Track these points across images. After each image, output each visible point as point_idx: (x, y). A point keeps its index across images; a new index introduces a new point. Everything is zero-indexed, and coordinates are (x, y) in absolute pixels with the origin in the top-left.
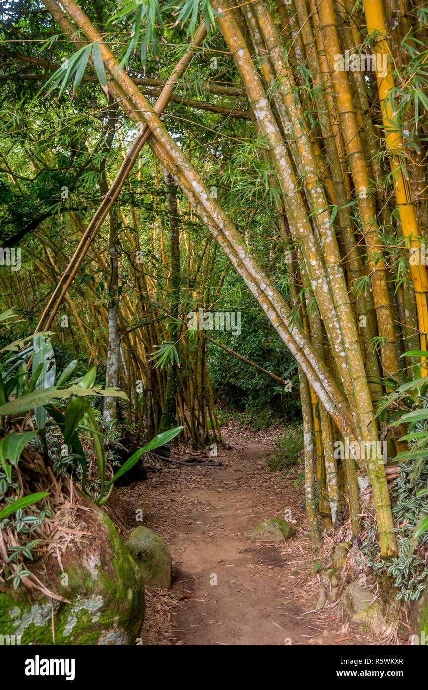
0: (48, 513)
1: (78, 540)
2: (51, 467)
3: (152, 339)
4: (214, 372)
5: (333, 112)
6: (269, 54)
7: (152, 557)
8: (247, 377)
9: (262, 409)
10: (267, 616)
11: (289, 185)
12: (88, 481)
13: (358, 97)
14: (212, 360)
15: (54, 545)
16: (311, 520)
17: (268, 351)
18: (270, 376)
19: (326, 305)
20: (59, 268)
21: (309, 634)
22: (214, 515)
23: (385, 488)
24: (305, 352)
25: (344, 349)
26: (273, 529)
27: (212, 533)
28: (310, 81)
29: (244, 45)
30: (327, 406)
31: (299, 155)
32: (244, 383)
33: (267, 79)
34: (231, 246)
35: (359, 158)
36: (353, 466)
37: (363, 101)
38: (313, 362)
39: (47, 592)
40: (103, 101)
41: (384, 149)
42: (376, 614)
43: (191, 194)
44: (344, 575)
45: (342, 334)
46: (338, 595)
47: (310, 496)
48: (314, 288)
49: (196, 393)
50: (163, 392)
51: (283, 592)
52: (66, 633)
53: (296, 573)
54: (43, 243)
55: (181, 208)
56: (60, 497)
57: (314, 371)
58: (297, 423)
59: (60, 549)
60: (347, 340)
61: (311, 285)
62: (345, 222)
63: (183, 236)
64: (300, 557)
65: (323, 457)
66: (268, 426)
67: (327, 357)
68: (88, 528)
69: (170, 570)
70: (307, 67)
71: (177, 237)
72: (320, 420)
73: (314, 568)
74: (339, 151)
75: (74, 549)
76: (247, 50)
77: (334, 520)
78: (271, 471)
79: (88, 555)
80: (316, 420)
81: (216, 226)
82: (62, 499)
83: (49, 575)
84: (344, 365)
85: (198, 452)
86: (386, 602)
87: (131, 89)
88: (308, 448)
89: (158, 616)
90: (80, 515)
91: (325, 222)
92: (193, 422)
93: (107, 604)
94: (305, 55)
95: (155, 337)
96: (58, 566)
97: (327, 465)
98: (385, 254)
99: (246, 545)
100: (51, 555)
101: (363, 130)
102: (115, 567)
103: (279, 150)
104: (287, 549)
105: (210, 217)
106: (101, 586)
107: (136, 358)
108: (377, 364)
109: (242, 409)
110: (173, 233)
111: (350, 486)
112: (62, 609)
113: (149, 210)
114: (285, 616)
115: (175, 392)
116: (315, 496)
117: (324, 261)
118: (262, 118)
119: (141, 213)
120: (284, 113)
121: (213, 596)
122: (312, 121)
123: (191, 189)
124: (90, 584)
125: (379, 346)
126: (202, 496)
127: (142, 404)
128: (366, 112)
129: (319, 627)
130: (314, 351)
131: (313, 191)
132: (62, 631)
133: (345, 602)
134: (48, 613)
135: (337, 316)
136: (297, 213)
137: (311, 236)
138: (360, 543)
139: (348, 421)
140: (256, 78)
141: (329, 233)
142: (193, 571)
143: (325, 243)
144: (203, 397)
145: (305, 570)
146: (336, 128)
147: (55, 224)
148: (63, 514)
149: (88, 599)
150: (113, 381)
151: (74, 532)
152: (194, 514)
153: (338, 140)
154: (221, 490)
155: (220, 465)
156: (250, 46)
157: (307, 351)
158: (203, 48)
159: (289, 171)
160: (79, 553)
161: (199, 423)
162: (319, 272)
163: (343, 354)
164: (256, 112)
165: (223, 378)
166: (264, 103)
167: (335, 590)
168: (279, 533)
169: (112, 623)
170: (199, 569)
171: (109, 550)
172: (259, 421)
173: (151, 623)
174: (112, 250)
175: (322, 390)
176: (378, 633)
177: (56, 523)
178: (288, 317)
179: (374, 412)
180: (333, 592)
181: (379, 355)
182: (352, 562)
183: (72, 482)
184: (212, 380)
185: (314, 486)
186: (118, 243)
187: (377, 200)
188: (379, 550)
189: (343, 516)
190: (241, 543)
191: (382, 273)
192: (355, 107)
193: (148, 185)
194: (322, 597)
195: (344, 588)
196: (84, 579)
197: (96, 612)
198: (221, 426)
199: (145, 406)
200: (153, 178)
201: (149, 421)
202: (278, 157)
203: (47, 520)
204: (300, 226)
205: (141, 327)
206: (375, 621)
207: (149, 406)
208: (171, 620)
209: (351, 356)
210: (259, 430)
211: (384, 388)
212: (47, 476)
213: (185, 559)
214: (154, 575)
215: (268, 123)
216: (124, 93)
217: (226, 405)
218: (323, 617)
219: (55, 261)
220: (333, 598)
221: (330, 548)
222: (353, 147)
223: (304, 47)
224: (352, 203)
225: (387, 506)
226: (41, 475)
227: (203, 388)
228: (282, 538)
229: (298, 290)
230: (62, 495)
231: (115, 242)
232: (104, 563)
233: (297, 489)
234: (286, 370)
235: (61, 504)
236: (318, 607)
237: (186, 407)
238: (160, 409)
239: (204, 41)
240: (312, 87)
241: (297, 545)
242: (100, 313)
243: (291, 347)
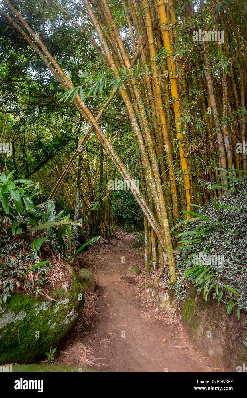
0: (50, 267)
1: (60, 277)
2: (52, 249)
3: (92, 199)
4: (114, 211)
5: (159, 124)
6: (137, 103)
7: (88, 280)
8: (125, 213)
9: (130, 225)
10: (129, 304)
11: (143, 149)
12: (66, 252)
13: (168, 119)
14: (113, 207)
15: (52, 279)
16: (146, 268)
17: (133, 204)
18: (134, 214)
19: (155, 192)
20: (60, 172)
21: (144, 311)
22: (112, 264)
23: (173, 259)
24: (146, 208)
25: (160, 208)
26: (132, 270)
27: (111, 271)
28: (151, 113)
29: (129, 99)
30: (154, 227)
31: (146, 138)
32: (125, 216)
33: (136, 111)
34: (121, 169)
35: (168, 141)
36: (162, 250)
37: (170, 120)
38: (149, 212)
39: (48, 297)
40: (78, 114)
41: (176, 138)
42: (168, 304)
43: (108, 150)
44: (157, 289)
45: (159, 203)
46: (155, 296)
47: (146, 259)
48: (150, 186)
49: (107, 219)
50: (95, 218)
51: (135, 294)
52: (55, 312)
53: (140, 287)
54: (55, 163)
55: (104, 153)
56: (55, 261)
57: (149, 215)
58: (143, 230)
59: (54, 281)
60: (161, 205)
61: (149, 185)
62: (162, 163)
63: (105, 163)
64: (142, 281)
65: (151, 245)
66: (132, 231)
67: (154, 210)
68: (65, 273)
69: (95, 285)
70: (150, 108)
71: (102, 163)
72: (151, 232)
73: (147, 286)
74: (161, 138)
75: (59, 281)
76: (129, 101)
77: (154, 268)
78: (133, 248)
79: (64, 283)
80: (149, 232)
81: (116, 162)
82: (56, 261)
83: (49, 290)
84: (160, 214)
85: (107, 240)
86: (172, 300)
87: (88, 112)
88: (146, 242)
89: (90, 303)
90: (62, 268)
91: (155, 162)
92: (106, 229)
93: (70, 302)
94: (150, 103)
95: (93, 198)
96: (53, 287)
97: (153, 248)
98: (176, 175)
99: (123, 276)
100: (50, 283)
101: (169, 130)
102: (74, 288)
103: (140, 137)
104: (138, 278)
105: (114, 158)
106: (68, 295)
107: (86, 206)
108: (171, 213)
109: (123, 225)
110: (101, 161)
111: (160, 256)
112: (53, 303)
113: (93, 153)
114: (136, 303)
115: (100, 218)
116: (148, 259)
117: (154, 176)
118: (134, 125)
119: (90, 154)
120: (142, 123)
121: (110, 295)
122: (151, 126)
123: (108, 148)
124: (64, 294)
125: (172, 207)
126: (108, 257)
127: (88, 222)
128: (171, 124)
129: (148, 308)
130: (149, 208)
131: (151, 152)
132: (53, 312)
133: (158, 299)
134: (48, 305)
135: (158, 196)
136: (145, 159)
137: (150, 167)
138: (163, 278)
139: (161, 233)
140: (132, 111)
141: (156, 167)
142: (103, 285)
143: (155, 170)
144: (110, 220)
145: (143, 286)
146: (160, 129)
147: (59, 157)
148: (56, 268)
149: (63, 300)
150: (77, 214)
151: (59, 274)
152: (105, 264)
153: (160, 133)
154: (115, 255)
155: (115, 245)
156: (131, 100)
157: (147, 208)
158: (114, 100)
159: (143, 144)
160: (61, 282)
161: (108, 230)
162: (152, 180)
163: (159, 210)
164: (132, 123)
165: (117, 213)
166: (135, 120)
167: (154, 294)
168: (135, 272)
169: (72, 308)
170: (105, 285)
171: (72, 281)
172: (129, 229)
173: (87, 305)
174: (79, 167)
175: (152, 222)
176: (169, 311)
177: (53, 271)
178: (140, 195)
179: (170, 231)
180: (153, 295)
181: (172, 210)
182: (160, 284)
183: (59, 255)
184: (113, 214)
185: (148, 256)
186: (81, 165)
187: (173, 155)
188: (170, 281)
189: (158, 267)
190: (121, 275)
191: (174, 181)
192: (167, 122)
193: (93, 144)
194: (149, 297)
195: (157, 294)
196: (62, 292)
197: (66, 304)
198: (116, 230)
199: (89, 223)
200: (95, 142)
201: (90, 228)
202: (139, 139)
203: (49, 269)
204: (146, 164)
205: (88, 195)
206: (168, 307)
207: (90, 223)
208: (94, 304)
209: (162, 211)
210: (129, 232)
211: (174, 222)
212: (51, 253)
213: (100, 281)
214: (89, 287)
215: (136, 127)
216: (86, 114)
217: (118, 223)
218: (149, 304)
219: (59, 170)
220: (153, 298)
221: (153, 278)
222: (166, 137)
223: (149, 101)
224: (165, 157)
225: (173, 265)
226: (48, 253)
227: (110, 217)
228: (136, 274)
229: (145, 186)
230: (55, 260)
231: (80, 164)
232: (70, 286)
233: (142, 256)
234: (140, 211)
235: (55, 264)
236: (148, 301)
237: (103, 223)
238: (94, 224)
239: (115, 97)
240: (151, 115)
241: (141, 276)
242: (74, 189)
243: (141, 206)
